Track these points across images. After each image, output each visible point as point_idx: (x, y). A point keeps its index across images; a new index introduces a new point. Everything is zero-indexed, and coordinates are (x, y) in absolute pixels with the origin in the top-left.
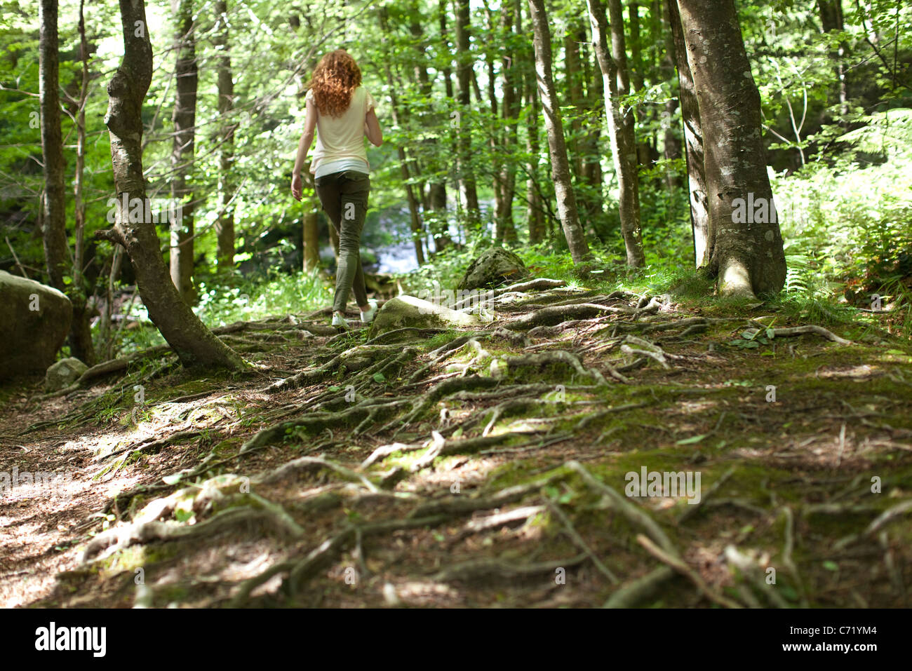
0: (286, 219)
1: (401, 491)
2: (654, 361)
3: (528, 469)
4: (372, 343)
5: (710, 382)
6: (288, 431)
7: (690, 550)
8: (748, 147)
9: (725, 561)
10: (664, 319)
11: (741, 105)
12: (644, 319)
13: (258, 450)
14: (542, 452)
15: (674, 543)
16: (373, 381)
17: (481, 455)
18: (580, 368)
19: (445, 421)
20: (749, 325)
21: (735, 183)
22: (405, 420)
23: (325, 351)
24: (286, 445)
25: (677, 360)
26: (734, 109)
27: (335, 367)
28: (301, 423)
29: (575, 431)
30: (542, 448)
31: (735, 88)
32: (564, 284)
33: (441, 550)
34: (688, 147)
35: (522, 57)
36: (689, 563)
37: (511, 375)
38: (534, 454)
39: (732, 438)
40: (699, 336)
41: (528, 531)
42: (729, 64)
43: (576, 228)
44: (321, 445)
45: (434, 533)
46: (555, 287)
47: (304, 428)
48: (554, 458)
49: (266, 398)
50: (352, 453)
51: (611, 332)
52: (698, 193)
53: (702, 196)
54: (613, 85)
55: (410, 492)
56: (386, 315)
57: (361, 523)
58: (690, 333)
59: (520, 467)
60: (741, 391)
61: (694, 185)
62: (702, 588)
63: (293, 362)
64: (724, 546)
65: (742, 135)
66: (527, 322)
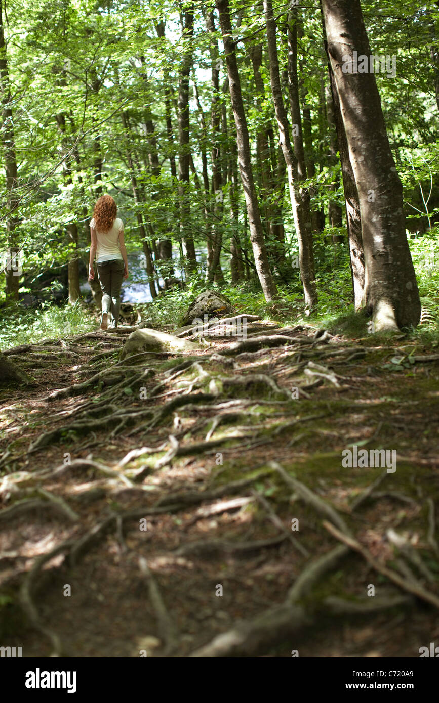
0: (56, 264)
1: (149, 484)
2: (329, 381)
3: (241, 467)
4: (121, 364)
5: (370, 398)
6: (63, 434)
7: (360, 533)
8: (394, 222)
9: (387, 540)
10: (334, 348)
11: (389, 191)
12: (320, 347)
13: (42, 449)
14: (250, 453)
15: (349, 527)
16: (124, 394)
17: (205, 455)
18: (275, 387)
19: (178, 427)
20: (396, 353)
21: (384, 248)
22: (149, 426)
23: (87, 368)
24: (62, 445)
25: (345, 380)
26: (384, 194)
27: (95, 382)
28: (73, 428)
29: (274, 436)
30: (250, 449)
31: (384, 179)
32: (261, 319)
33: (179, 531)
34: (349, 218)
35: (226, 149)
36: (360, 542)
37: (225, 391)
38: (244, 454)
39: (387, 442)
40: (360, 361)
41: (243, 516)
42: (380, 161)
43: (268, 276)
44: (88, 445)
45: (174, 518)
46: (254, 320)
47: (75, 432)
48: (259, 458)
49: (45, 405)
50: (111, 451)
51: (297, 358)
52: (356, 251)
53: (359, 253)
54: (294, 173)
55: (156, 485)
56: (132, 342)
57: (121, 511)
58: (354, 359)
59: (235, 466)
60: (392, 406)
61: (353, 246)
62: (371, 562)
63: (64, 376)
64: (385, 528)
65: (389, 213)
66: (235, 349)
